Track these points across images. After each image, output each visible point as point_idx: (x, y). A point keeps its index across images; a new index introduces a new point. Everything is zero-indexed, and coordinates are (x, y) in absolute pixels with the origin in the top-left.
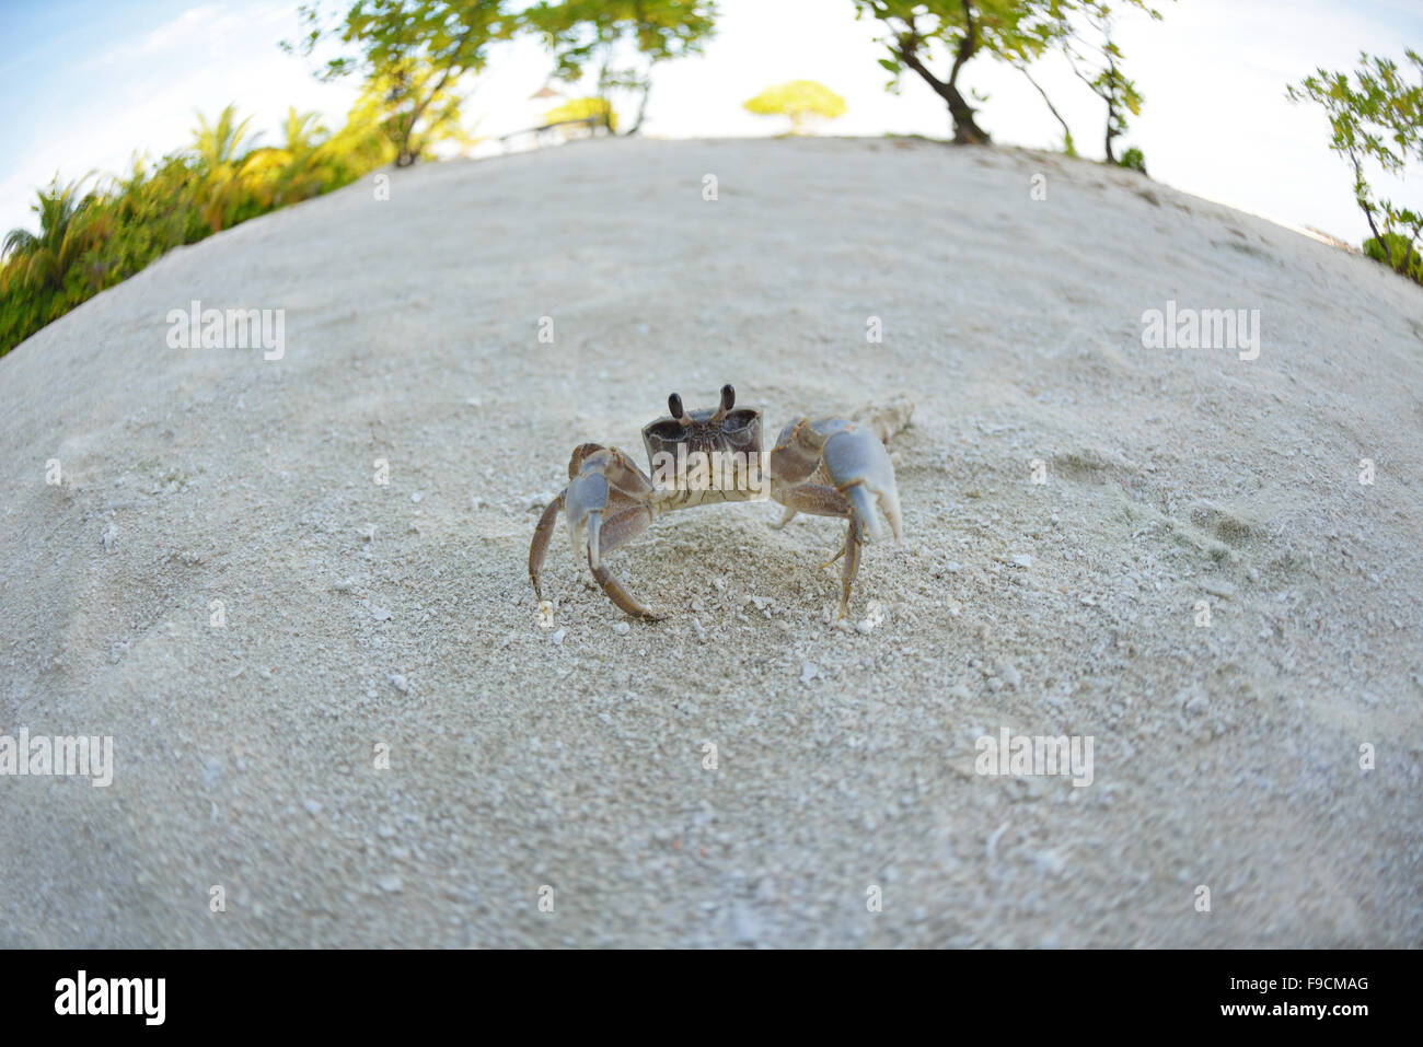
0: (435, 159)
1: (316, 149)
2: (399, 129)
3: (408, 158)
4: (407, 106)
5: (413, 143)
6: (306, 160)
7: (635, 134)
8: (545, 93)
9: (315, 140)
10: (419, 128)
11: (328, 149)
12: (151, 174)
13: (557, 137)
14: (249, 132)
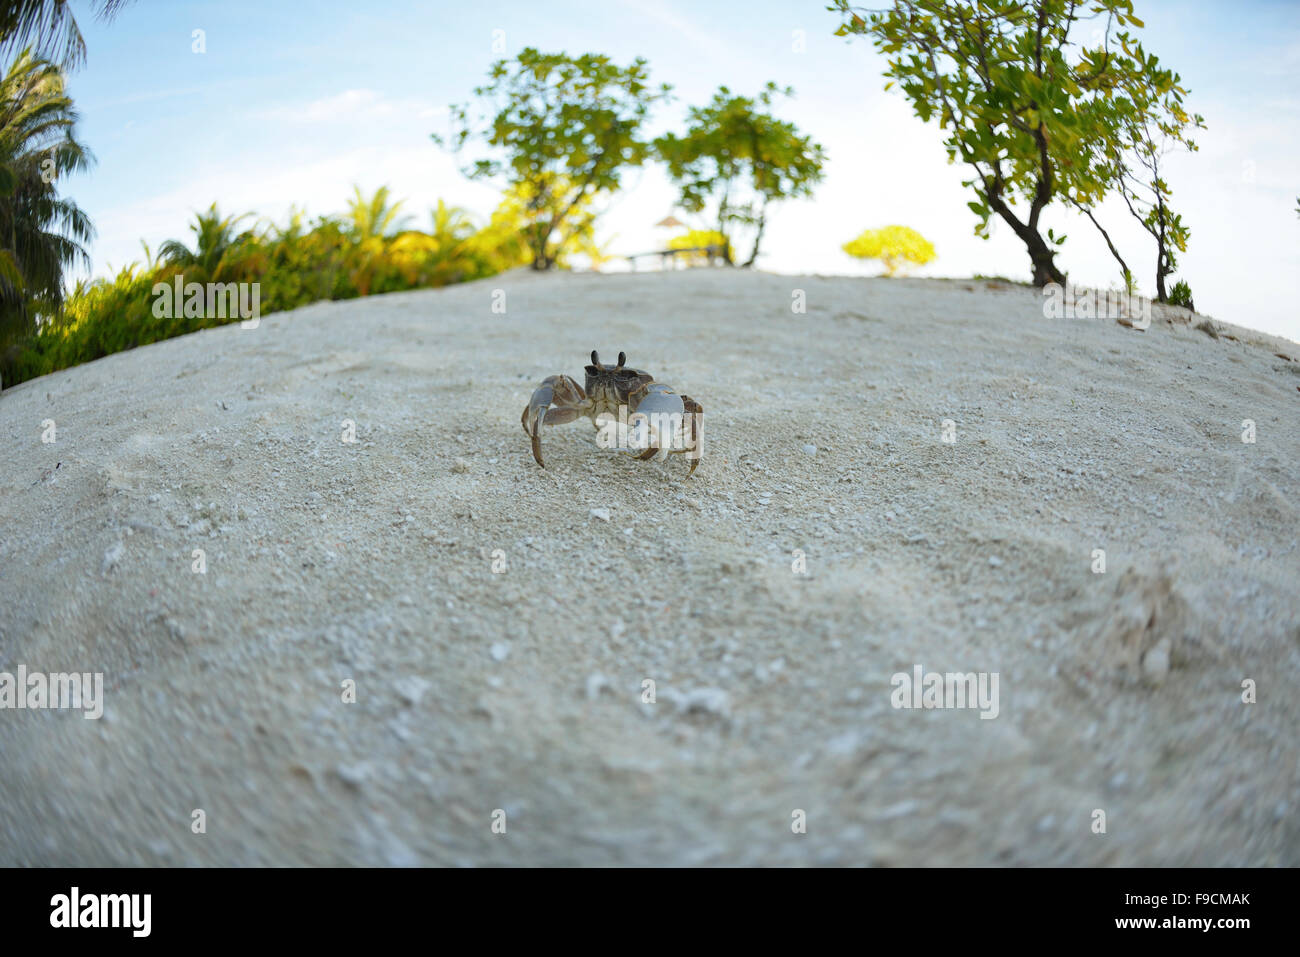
0: (569, 269)
1: (461, 241)
2: (537, 236)
3: (544, 263)
4: (546, 217)
5: (549, 251)
6: (451, 250)
7: (751, 266)
8: (669, 222)
9: (461, 234)
10: (555, 238)
11: (472, 244)
12: (306, 230)
13: (681, 263)
14: (401, 214)
